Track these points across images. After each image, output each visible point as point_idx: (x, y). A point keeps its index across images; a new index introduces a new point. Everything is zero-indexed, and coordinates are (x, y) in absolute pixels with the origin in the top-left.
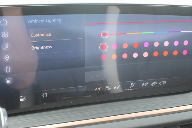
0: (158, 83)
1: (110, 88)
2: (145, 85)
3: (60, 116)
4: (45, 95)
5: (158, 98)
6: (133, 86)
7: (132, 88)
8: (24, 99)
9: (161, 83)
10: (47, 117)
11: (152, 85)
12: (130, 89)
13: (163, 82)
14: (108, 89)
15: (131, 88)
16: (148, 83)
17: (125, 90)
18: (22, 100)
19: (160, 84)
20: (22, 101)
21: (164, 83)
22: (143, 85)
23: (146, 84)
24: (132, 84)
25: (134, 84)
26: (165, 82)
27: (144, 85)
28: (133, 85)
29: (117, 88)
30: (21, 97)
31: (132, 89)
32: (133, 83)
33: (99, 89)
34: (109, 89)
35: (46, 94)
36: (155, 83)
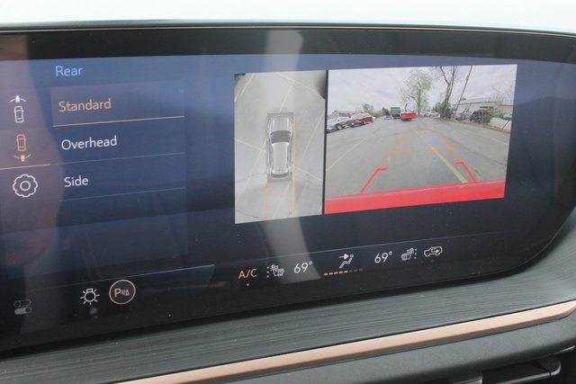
0: (420, 253)
1: (282, 270)
2: (382, 260)
3: (135, 357)
4: (90, 296)
5: (421, 295)
6: (349, 262)
7: (346, 267)
8: (27, 310)
9: (430, 252)
10: (99, 360)
11: (404, 257)
12: (341, 272)
13: (434, 248)
14: (276, 273)
15: (343, 270)
16: (391, 253)
17: (326, 274)
18: (20, 311)
19: (427, 253)
20: (22, 316)
21: (437, 251)
22: (378, 260)
23: (385, 256)
24: (346, 256)
25: (352, 256)
26: (439, 249)
27: (381, 258)
28: (347, 259)
29: (303, 268)
30: (18, 304)
31: (346, 272)
32: (349, 255)
33: (251, 272)
34: (280, 272)
35: (92, 291)
36: (411, 251)
